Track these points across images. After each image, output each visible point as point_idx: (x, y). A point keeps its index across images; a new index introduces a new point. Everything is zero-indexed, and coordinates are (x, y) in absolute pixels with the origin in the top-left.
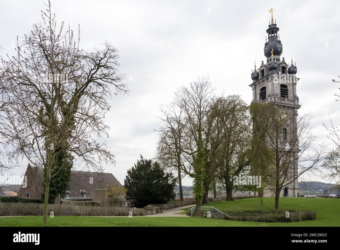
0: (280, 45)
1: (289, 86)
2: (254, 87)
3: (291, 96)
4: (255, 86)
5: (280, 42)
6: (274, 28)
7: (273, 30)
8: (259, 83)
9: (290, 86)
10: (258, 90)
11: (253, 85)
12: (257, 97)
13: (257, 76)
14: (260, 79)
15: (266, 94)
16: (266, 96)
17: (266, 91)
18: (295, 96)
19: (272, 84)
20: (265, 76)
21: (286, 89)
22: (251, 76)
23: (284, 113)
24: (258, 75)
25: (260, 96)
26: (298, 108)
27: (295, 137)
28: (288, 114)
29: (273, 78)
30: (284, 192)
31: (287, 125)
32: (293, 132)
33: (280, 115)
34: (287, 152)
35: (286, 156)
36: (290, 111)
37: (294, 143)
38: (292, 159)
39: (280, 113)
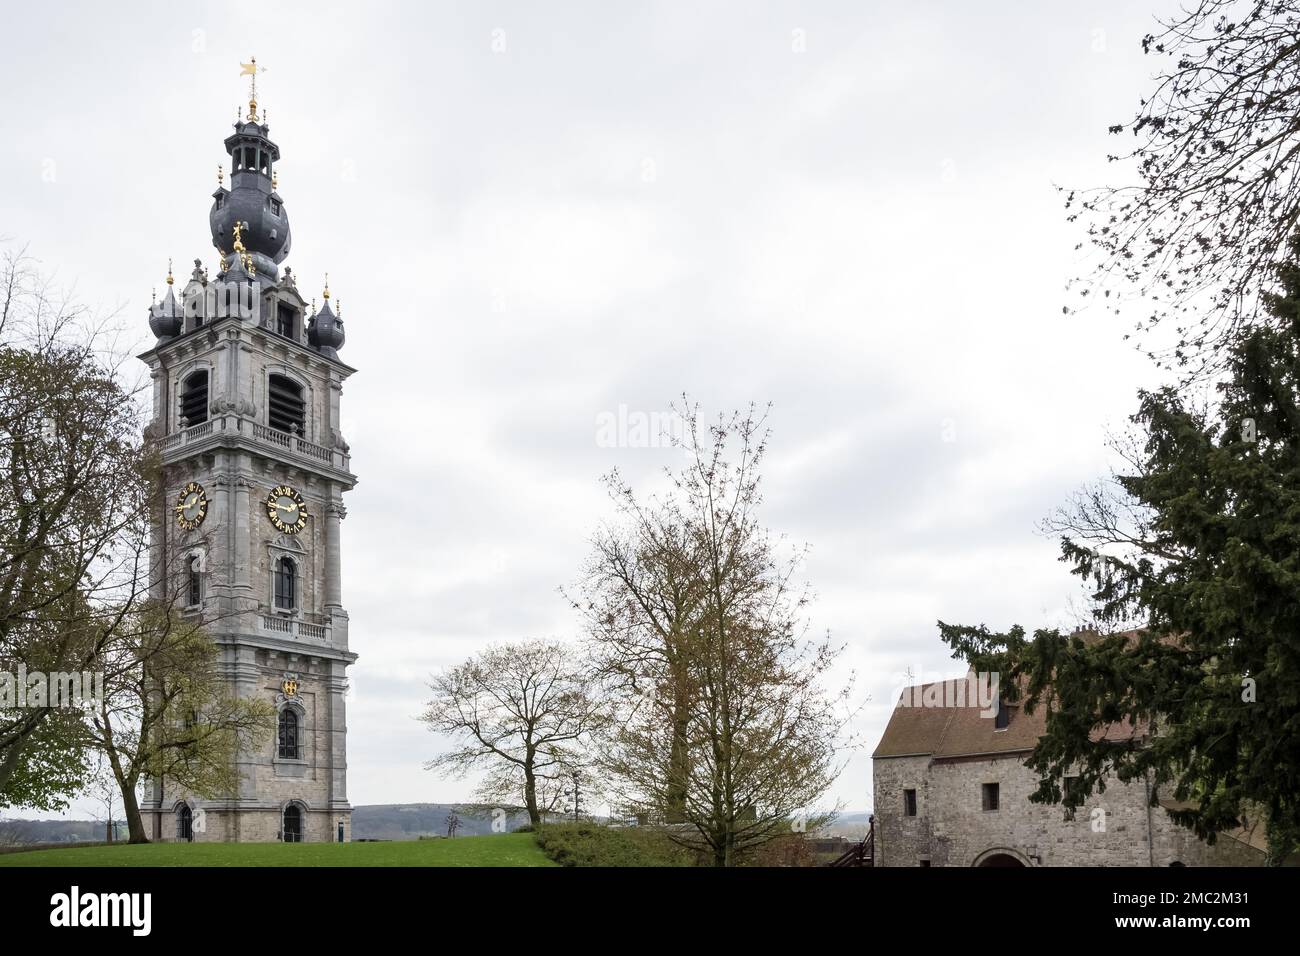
0: (278, 215)
1: (307, 388)
2: (158, 365)
3: (318, 432)
4: (162, 362)
5: (278, 203)
6: (255, 141)
7: (251, 146)
8: (181, 352)
9: (312, 390)
10: (177, 383)
11: (155, 356)
12: (171, 410)
13: (175, 319)
14: (184, 334)
15: (206, 400)
16: (205, 410)
17: (206, 391)
18: (333, 437)
19: (231, 364)
20: (203, 326)
21: (296, 398)
22: (150, 318)
23: (285, 495)
24: (179, 318)
25: (185, 407)
26: (346, 487)
27: (330, 599)
28: (302, 501)
29: (234, 337)
30: (284, 825)
31: (298, 547)
32: (322, 578)
33: (266, 499)
34: (294, 659)
35: (292, 672)
36: (309, 490)
37: (328, 625)
38: (317, 688)
39: (267, 493)
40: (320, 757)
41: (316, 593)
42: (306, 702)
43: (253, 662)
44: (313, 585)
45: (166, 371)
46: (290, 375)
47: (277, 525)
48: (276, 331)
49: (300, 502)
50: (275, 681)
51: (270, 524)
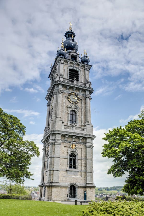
0: (73, 42)
1: (80, 71)
3: (82, 80)
18: (87, 81)
19: (59, 67)
21: (76, 73)
23: (73, 95)
27: (87, 120)
28: (78, 96)
29: (59, 62)
30: (69, 192)
31: (77, 107)
32: (84, 115)
33: (67, 96)
34: (74, 137)
35: (74, 141)
36: (80, 93)
37: (85, 127)
38: (82, 146)
39: (68, 94)
40: (83, 169)
41: (82, 119)
42: (79, 151)
43: (60, 139)
44: (82, 117)
46: (74, 68)
47: (70, 102)
48: (71, 59)
49: (77, 96)
50: (68, 145)
51: (69, 102)
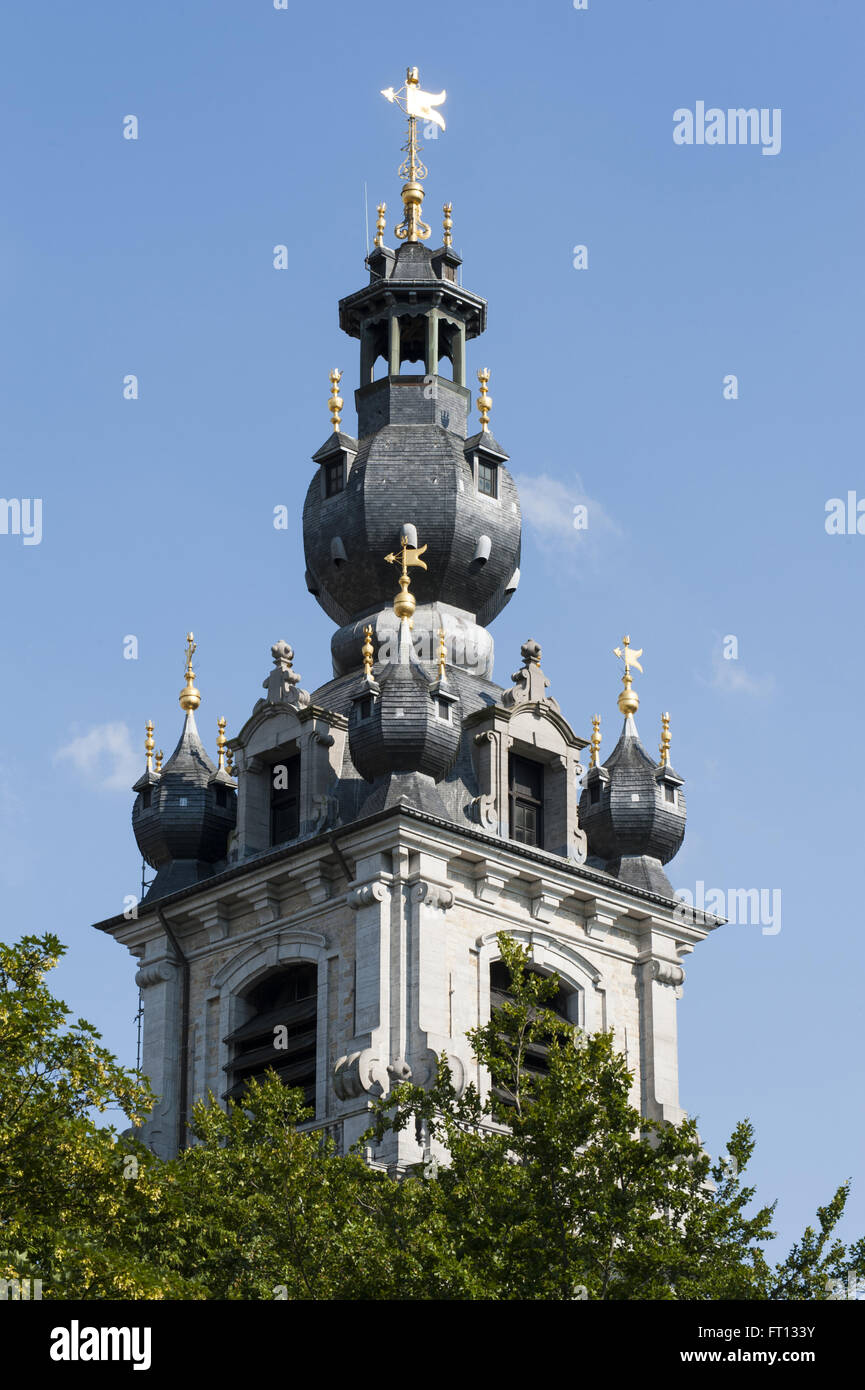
0: (494, 494)
1: (589, 987)
2: (159, 947)
4: (172, 939)
6: (425, 297)
7: (413, 310)
8: (231, 911)
10: (213, 1001)
11: (153, 923)
12: (198, 1080)
13: (209, 815)
14: (239, 863)
16: (310, 1080)
20: (305, 836)
22: (136, 812)
24: (222, 812)
29: (402, 870)
45: (182, 963)
